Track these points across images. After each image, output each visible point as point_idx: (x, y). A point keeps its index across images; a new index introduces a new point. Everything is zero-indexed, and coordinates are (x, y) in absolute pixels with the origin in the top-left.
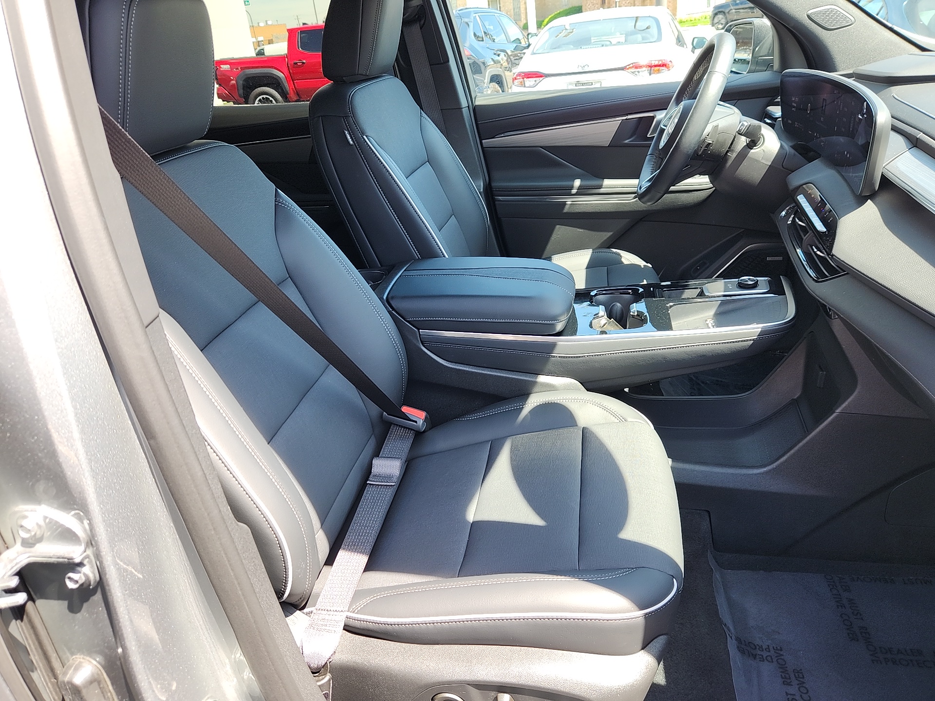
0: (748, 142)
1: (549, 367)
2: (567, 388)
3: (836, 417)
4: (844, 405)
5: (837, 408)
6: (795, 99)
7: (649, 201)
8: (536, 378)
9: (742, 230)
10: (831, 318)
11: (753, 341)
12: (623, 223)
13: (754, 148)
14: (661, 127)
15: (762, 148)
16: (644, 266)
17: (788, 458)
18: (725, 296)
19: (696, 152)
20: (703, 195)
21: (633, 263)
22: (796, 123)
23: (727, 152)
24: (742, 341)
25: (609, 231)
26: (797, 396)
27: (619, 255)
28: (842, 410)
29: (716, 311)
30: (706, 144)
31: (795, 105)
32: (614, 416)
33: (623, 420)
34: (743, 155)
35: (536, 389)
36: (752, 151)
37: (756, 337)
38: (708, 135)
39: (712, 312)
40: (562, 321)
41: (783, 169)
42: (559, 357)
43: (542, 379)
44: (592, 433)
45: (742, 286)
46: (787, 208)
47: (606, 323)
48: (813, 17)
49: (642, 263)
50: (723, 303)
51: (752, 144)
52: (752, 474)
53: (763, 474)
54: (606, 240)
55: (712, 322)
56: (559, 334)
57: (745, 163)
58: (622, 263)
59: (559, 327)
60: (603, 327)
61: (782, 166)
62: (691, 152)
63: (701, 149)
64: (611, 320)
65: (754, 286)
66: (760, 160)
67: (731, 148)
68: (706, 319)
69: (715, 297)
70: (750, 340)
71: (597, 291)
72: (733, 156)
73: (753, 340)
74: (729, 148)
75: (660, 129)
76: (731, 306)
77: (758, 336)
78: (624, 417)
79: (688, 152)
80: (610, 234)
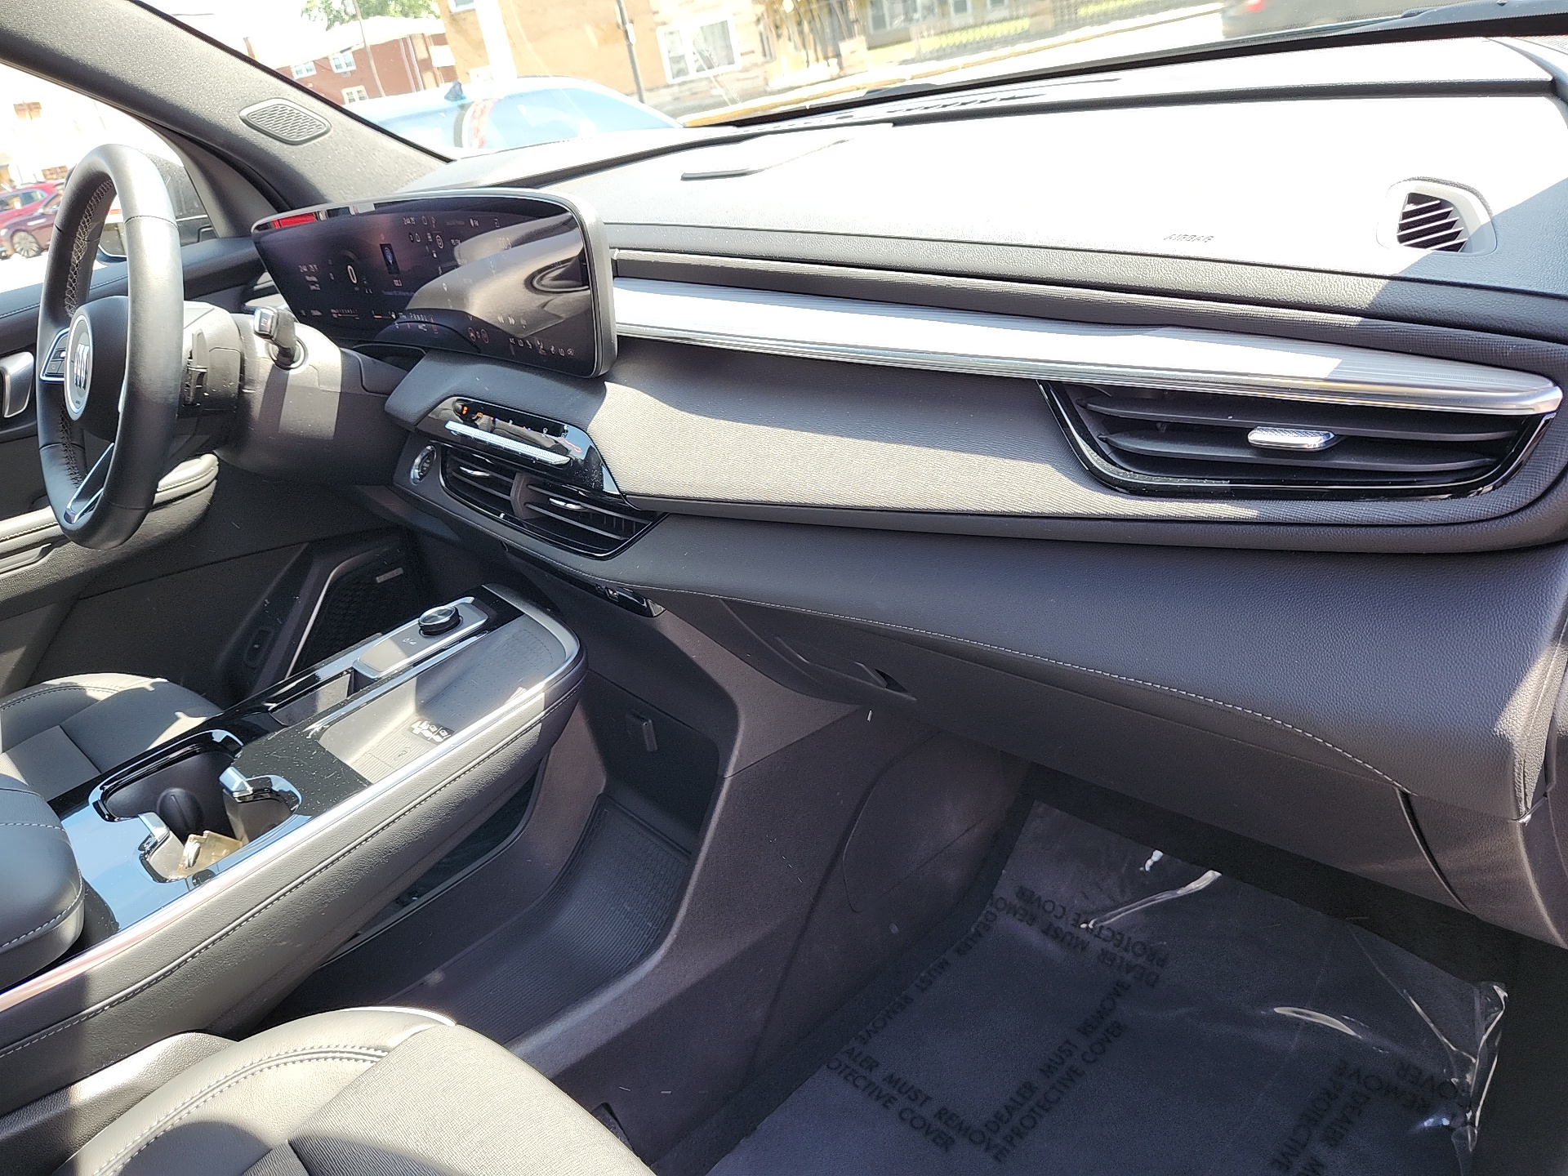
0: (275, 359)
1: (92, 1045)
2: (175, 1070)
3: (731, 786)
4: (734, 759)
5: (724, 771)
6: (308, 268)
7: (109, 538)
8: (67, 1098)
9: (305, 545)
10: (652, 616)
11: (541, 724)
12: (40, 618)
13: (293, 366)
14: (41, 380)
15: (309, 361)
16: (153, 685)
17: (690, 904)
18: (415, 664)
19: (182, 399)
20: (201, 501)
21: (121, 690)
22: (333, 311)
23: (241, 387)
24: (522, 734)
25: (16, 647)
26: (604, 785)
27: (76, 687)
28: (734, 769)
29: (417, 700)
30: (195, 376)
31: (315, 279)
32: (349, 1059)
33: (379, 1053)
34: (277, 387)
35: (81, 1129)
36: (291, 372)
37: (543, 713)
38: (191, 358)
39: (409, 710)
40: (73, 909)
41: (368, 393)
42: (111, 1005)
43: (86, 1091)
44: (326, 1140)
45: (431, 632)
46: (418, 461)
47: (199, 848)
48: (253, 121)
49: (145, 683)
50: (423, 679)
51: (286, 360)
52: (646, 976)
53: (662, 962)
54: (14, 671)
55: (425, 725)
56: (81, 945)
57: (289, 401)
58: (93, 701)
59: (70, 929)
60: (194, 862)
61: (363, 387)
62: (173, 398)
63: (189, 391)
64: (204, 837)
65: (455, 622)
66: (317, 386)
67: (246, 378)
68: (407, 726)
69: (398, 674)
70: (536, 724)
71: (102, 788)
72: (256, 393)
73: (540, 721)
74: (242, 379)
75: (40, 385)
76: (440, 681)
77: (545, 709)
78: (378, 1043)
79: (166, 399)
80: (17, 654)
